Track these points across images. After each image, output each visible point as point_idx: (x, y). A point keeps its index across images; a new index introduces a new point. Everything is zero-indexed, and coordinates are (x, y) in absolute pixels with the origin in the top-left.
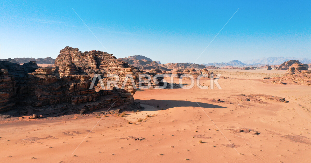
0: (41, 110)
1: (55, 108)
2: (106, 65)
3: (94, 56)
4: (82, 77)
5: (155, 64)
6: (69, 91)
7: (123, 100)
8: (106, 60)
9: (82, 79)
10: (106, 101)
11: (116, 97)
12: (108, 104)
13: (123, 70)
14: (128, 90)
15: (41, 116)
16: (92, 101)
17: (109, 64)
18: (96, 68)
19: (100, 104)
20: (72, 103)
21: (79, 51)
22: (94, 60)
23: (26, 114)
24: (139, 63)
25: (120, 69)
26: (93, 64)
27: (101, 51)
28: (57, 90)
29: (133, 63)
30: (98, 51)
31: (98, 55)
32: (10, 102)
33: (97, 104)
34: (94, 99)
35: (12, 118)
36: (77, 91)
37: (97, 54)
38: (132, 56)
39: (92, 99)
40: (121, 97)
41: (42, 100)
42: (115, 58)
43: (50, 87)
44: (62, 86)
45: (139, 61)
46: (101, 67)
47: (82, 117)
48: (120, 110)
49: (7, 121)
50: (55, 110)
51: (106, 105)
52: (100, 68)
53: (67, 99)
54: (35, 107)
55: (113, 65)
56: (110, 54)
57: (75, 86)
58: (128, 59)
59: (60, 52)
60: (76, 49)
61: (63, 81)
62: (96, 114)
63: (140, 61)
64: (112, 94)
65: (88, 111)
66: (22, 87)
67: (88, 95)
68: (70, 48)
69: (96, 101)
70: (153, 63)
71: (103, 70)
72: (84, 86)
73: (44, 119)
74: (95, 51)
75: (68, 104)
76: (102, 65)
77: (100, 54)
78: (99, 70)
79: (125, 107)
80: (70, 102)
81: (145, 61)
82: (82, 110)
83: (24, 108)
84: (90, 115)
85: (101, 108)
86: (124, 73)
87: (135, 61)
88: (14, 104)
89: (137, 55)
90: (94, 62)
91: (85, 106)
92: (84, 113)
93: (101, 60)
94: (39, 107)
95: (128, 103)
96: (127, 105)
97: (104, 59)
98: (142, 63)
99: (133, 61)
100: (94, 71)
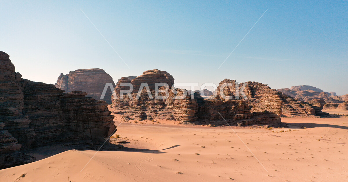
0: (214, 122)
1: (222, 121)
2: (261, 95)
3: (250, 86)
4: (241, 101)
5: (325, 96)
6: (231, 110)
7: (272, 119)
8: (261, 90)
9: (240, 103)
10: (258, 119)
11: (266, 116)
12: (259, 121)
13: (271, 97)
14: (275, 111)
15: (214, 125)
16: (247, 119)
17: (264, 94)
18: (251, 98)
19: (253, 121)
20: (233, 119)
21: (236, 82)
22: (250, 90)
23: (205, 124)
24: (303, 94)
25: (269, 96)
26: (248, 94)
27: (256, 82)
28: (223, 110)
29: (296, 95)
30: (254, 82)
31: (253, 86)
32: (195, 116)
33: (251, 121)
34: (249, 118)
35: (197, 125)
36: (237, 111)
37: (252, 84)
38: (295, 87)
39: (247, 117)
40: (270, 117)
41: (214, 116)
42: (270, 88)
43: (219, 107)
44: (226, 107)
45: (303, 92)
46: (256, 96)
47: (240, 128)
48: (268, 126)
49: (195, 126)
50: (222, 122)
51: (257, 122)
52: (255, 98)
53: (230, 116)
54: (209, 120)
55: (267, 94)
56: (265, 84)
57: (235, 107)
58: (289, 90)
59: (219, 84)
60: (233, 80)
61: (227, 104)
62: (250, 127)
63: (305, 92)
64: (262, 115)
65: (244, 125)
66: (201, 108)
67: (244, 114)
68: (228, 80)
69: (250, 118)
70: (322, 94)
71: (258, 99)
72: (242, 108)
73: (216, 127)
74: (251, 82)
75: (230, 120)
76: (257, 95)
77: (255, 84)
78: (254, 99)
79: (273, 124)
80: (232, 118)
81: (311, 91)
82: (240, 124)
83: (203, 121)
84: (246, 127)
85: (254, 124)
86: (272, 98)
87: (298, 92)
88: (198, 117)
89: (302, 85)
90: (249, 92)
91: (243, 122)
92: (242, 126)
93: (256, 90)
94: (212, 120)
95: (275, 122)
96: (275, 123)
97: (259, 89)
98: (307, 94)
99: (296, 92)
100: (250, 100)
